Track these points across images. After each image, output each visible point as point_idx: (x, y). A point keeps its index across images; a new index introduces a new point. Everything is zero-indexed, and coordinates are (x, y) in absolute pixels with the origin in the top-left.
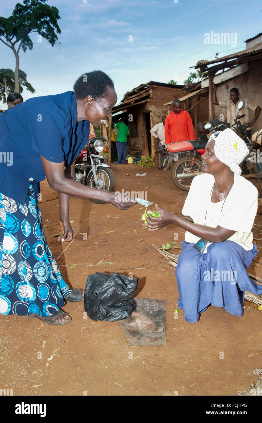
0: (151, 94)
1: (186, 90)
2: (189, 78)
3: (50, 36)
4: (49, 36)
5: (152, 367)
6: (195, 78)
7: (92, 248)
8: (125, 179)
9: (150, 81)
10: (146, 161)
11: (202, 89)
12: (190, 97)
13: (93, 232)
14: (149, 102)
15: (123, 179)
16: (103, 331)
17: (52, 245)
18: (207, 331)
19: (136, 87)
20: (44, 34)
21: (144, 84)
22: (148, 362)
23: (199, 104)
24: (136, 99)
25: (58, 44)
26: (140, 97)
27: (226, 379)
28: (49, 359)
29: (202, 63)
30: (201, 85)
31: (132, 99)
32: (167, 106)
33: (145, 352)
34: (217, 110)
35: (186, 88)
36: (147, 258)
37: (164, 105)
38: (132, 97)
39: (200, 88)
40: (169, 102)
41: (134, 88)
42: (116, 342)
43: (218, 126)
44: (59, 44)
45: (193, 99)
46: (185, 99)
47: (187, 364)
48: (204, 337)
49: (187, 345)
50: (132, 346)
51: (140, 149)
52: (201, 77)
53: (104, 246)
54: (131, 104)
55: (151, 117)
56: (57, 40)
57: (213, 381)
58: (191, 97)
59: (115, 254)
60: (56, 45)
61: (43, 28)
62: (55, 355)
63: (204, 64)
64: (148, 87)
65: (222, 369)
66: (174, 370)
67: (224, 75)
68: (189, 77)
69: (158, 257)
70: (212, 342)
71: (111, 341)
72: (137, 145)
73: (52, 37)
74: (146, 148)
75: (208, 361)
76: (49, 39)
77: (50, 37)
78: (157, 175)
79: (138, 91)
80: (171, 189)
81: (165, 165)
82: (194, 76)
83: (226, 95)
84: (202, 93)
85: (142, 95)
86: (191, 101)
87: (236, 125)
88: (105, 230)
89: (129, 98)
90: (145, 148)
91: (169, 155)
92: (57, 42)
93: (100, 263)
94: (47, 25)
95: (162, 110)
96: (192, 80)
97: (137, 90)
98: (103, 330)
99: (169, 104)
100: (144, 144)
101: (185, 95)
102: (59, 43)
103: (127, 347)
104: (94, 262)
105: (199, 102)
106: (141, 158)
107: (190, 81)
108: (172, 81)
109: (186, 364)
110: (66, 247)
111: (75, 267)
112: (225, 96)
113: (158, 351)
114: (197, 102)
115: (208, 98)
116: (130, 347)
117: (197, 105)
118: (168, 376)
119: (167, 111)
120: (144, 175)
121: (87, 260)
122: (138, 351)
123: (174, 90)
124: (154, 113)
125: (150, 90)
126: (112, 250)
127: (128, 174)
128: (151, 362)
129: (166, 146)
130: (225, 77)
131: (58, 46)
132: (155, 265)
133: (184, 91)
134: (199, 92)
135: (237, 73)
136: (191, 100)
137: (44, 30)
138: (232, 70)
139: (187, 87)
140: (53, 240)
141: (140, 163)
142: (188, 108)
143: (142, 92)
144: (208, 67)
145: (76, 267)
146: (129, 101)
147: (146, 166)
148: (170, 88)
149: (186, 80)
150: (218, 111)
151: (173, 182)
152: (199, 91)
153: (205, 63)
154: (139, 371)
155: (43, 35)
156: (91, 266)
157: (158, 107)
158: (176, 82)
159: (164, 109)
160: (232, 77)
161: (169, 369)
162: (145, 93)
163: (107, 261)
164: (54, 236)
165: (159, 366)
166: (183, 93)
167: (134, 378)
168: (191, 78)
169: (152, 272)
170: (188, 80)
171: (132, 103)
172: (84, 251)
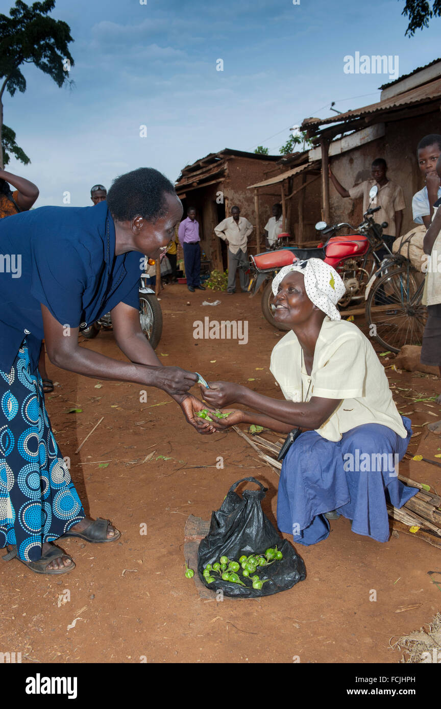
0: (226, 169)
1: (285, 163)
2: (289, 144)
3: (56, 69)
4: (54, 70)
5: (241, 634)
6: (297, 143)
7: (134, 431)
8: (185, 310)
9: (224, 149)
10: (219, 279)
11: (310, 164)
12: (290, 176)
13: (134, 404)
14: (222, 184)
15: (181, 311)
16: (158, 575)
17: (66, 427)
18: (328, 571)
19: (202, 158)
20: (46, 67)
21: (215, 154)
22: (234, 626)
23: (305, 187)
24: (201, 178)
25: (69, 84)
26: (207, 175)
27: (361, 651)
28: (70, 627)
29: (311, 123)
30: (308, 157)
31: (194, 178)
32: (252, 190)
33: (229, 609)
34: (334, 198)
35: (283, 160)
36: (226, 448)
37: (248, 188)
38: (195, 173)
39: (306, 161)
40: (256, 183)
41: (199, 159)
42: (181, 594)
43: (337, 225)
44: (71, 83)
45: (295, 179)
46: (282, 180)
47: (298, 627)
48: (324, 580)
49: (297, 595)
50: (206, 599)
51: (209, 260)
52: (307, 142)
53: (153, 428)
54: (194, 187)
55: (226, 208)
56: (68, 77)
57: (340, 656)
58: (293, 175)
59: (172, 442)
60: (66, 85)
61: (43, 56)
62: (79, 618)
63: (314, 124)
64: (222, 159)
65: (354, 635)
66: (277, 639)
67: (346, 141)
68: (287, 142)
69: (244, 447)
70: (338, 589)
71: (172, 593)
72: (204, 254)
73: (58, 72)
74: (218, 257)
75: (331, 621)
76: (54, 75)
77: (56, 72)
78: (237, 304)
79: (204, 165)
80: (261, 328)
81: (251, 289)
82: (296, 140)
83: (349, 174)
84: (310, 169)
85: (211, 171)
86: (293, 182)
87: (367, 224)
88: (155, 401)
89: (190, 176)
90: (216, 259)
91: (259, 273)
92: (67, 80)
93: (147, 458)
94: (50, 52)
95: (244, 196)
96: (292, 147)
97: (204, 163)
98: (158, 573)
99: (255, 188)
100: (216, 251)
101: (282, 172)
102: (70, 81)
103: (199, 602)
104: (138, 456)
105: (305, 184)
106: (209, 274)
107: (289, 148)
108: (261, 148)
109: (296, 627)
110: (91, 431)
111: (106, 465)
112: (347, 175)
113: (251, 608)
114: (303, 184)
115: (320, 177)
116: (205, 602)
117: (302, 189)
118: (268, 650)
119: (253, 198)
120: (215, 303)
121: (127, 453)
122: (217, 608)
123: (264, 163)
124: (231, 200)
125: (224, 163)
126: (167, 436)
127: (188, 303)
128: (239, 627)
129: (253, 258)
130: (347, 145)
131: (68, 87)
132: (239, 460)
133: (281, 166)
134: (305, 168)
135: (366, 138)
136: (293, 180)
137: (45, 60)
138: (359, 133)
139: (285, 159)
140: (67, 419)
141: (208, 283)
142: (287, 194)
143: (211, 166)
144: (319, 129)
145: (108, 466)
146: (190, 181)
147: (218, 289)
148: (257, 160)
149: (283, 147)
150: (337, 200)
151: (265, 316)
152: (306, 166)
153: (316, 123)
154: (221, 642)
155: (44, 68)
156: (133, 463)
157: (238, 192)
158: (267, 149)
159: (247, 195)
160: (359, 144)
161: (269, 638)
162: (216, 169)
163: (159, 454)
164: (68, 412)
165: (253, 633)
166: (280, 169)
167: (213, 655)
168: (292, 143)
169: (235, 473)
170: (287, 146)
171: (195, 184)
172: (120, 438)
